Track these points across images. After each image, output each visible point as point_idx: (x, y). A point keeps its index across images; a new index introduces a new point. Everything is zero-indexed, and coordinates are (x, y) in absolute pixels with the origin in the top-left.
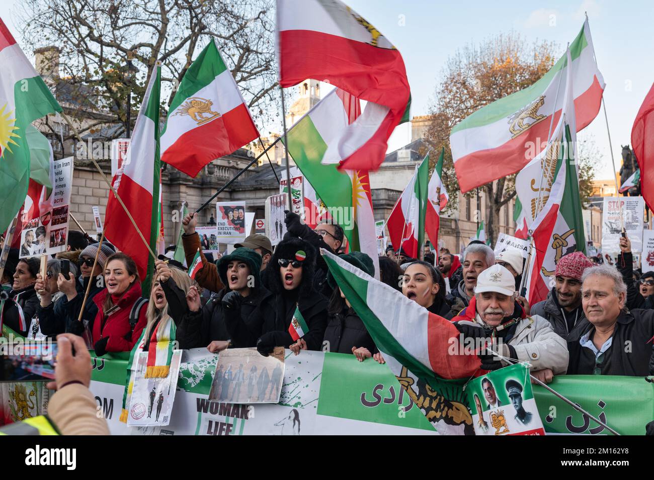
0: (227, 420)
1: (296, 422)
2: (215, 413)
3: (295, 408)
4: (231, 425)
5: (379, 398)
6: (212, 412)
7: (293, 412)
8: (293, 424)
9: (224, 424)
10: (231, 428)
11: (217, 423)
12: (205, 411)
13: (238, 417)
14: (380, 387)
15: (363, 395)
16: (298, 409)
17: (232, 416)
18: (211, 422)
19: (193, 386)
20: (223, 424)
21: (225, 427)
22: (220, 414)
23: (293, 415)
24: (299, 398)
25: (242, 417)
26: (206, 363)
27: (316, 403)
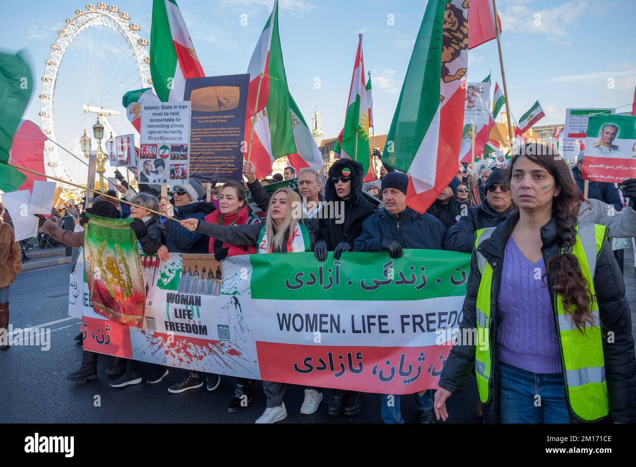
0: (187, 307)
1: (237, 305)
2: (178, 303)
3: (234, 296)
4: (190, 311)
5: (302, 282)
6: (177, 303)
7: (233, 298)
8: (235, 307)
9: (186, 311)
10: (191, 313)
11: (180, 310)
12: (172, 302)
13: (193, 305)
14: (301, 274)
15: (287, 282)
16: (237, 296)
17: (190, 304)
18: (176, 310)
19: (165, 284)
20: (184, 311)
21: (186, 313)
22: (182, 303)
23: (234, 301)
24: (236, 288)
25: (196, 305)
26: (176, 267)
27: (249, 291)
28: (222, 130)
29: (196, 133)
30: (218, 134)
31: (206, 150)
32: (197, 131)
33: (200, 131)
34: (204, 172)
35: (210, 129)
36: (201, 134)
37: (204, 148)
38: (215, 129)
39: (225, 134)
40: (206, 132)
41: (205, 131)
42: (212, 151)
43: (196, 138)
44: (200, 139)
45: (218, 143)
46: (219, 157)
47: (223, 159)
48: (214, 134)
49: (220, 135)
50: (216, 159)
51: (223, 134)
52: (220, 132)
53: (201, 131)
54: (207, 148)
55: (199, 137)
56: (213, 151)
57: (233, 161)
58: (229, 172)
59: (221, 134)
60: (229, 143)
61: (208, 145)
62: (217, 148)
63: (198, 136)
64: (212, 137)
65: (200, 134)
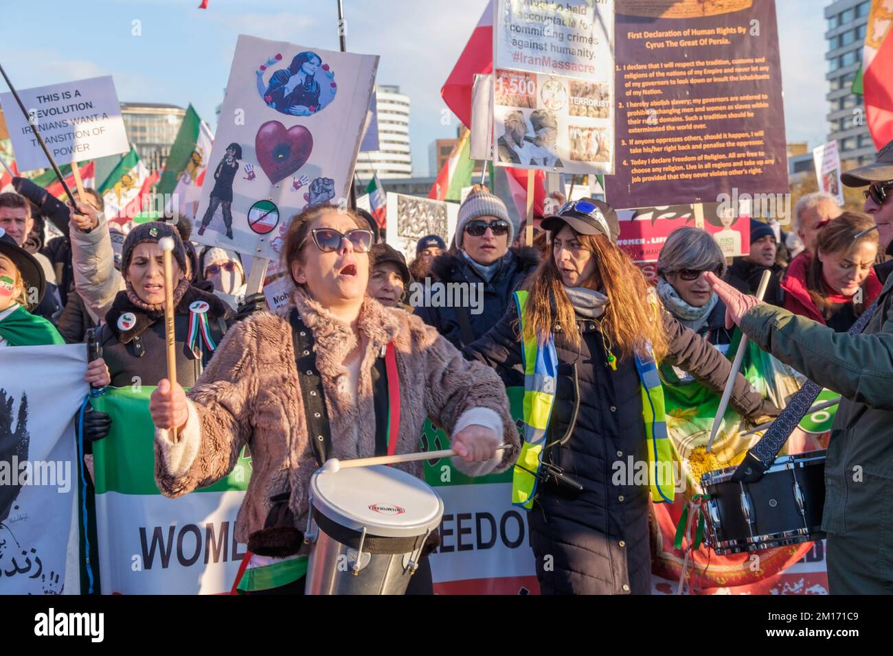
28: (718, 67)
29: (645, 75)
30: (710, 76)
31: (680, 119)
32: (648, 71)
33: (656, 70)
34: (683, 176)
35: (684, 65)
36: (661, 79)
37: (675, 115)
38: (699, 63)
39: (728, 75)
40: (674, 73)
41: (670, 70)
42: (697, 122)
43: (648, 88)
44: (659, 92)
45: (713, 100)
46: (719, 136)
47: (732, 140)
48: (698, 77)
49: (716, 80)
50: (714, 141)
51: (722, 75)
52: (713, 72)
53: (661, 70)
54: (683, 115)
55: (657, 87)
56: (703, 122)
57: (760, 143)
58: (754, 172)
59: (718, 75)
60: (742, 98)
61: (686, 106)
62: (711, 113)
63: (653, 83)
64: (691, 85)
65: (655, 79)
